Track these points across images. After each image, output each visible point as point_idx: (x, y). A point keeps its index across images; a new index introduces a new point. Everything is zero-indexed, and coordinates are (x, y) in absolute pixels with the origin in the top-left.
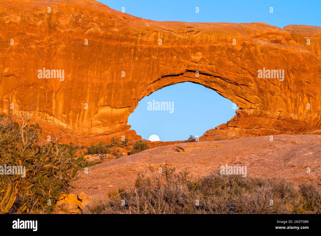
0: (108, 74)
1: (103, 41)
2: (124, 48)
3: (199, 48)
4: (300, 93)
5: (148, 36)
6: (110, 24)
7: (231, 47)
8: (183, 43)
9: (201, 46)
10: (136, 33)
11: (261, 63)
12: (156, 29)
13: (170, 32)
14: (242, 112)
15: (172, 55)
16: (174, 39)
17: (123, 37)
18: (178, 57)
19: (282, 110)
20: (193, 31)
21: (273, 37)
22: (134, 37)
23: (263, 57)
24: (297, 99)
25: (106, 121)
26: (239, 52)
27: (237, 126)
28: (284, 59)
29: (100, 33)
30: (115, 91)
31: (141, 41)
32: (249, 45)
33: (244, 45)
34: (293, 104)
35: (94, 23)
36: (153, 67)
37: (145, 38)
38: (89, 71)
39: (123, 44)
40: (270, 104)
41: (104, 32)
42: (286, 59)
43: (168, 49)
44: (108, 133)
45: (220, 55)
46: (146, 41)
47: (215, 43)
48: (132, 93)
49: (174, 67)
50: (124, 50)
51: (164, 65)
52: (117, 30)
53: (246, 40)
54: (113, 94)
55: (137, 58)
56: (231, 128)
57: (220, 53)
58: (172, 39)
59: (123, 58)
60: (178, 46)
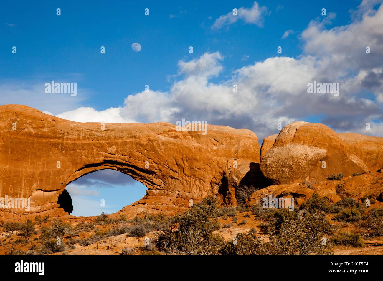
0: (40, 164)
1: (35, 139)
2: (52, 144)
3: (114, 143)
4: (193, 177)
5: (72, 135)
6: (41, 125)
7: (139, 142)
8: (101, 139)
9: (116, 141)
10: (62, 132)
11: (162, 154)
12: (79, 129)
13: (90, 131)
14: (150, 192)
15: (93, 149)
16: (94, 137)
17: (51, 136)
18: (97, 150)
19: (180, 190)
20: (109, 130)
21: (173, 133)
22: (61, 135)
23: (164, 149)
24: (191, 181)
25: (38, 202)
26: (145, 145)
27: (145, 203)
28: (180, 150)
29: (32, 132)
30: (46, 178)
31: (67, 139)
32: (152, 140)
33: (149, 140)
34: (188, 186)
35: (27, 125)
36: (77, 158)
37: (70, 136)
38: (24, 163)
39: (52, 140)
40: (171, 185)
41: (35, 132)
42: (181, 151)
43: (89, 144)
44: (40, 211)
45: (130, 148)
46: (71, 138)
47: (126, 139)
48: (60, 179)
49: (94, 158)
50: (53, 146)
51: (86, 156)
52: (47, 130)
53: (150, 137)
54: (44, 181)
55: (64, 152)
56: (141, 205)
57: (130, 146)
58: (91, 136)
59: (53, 151)
60: (97, 141)
